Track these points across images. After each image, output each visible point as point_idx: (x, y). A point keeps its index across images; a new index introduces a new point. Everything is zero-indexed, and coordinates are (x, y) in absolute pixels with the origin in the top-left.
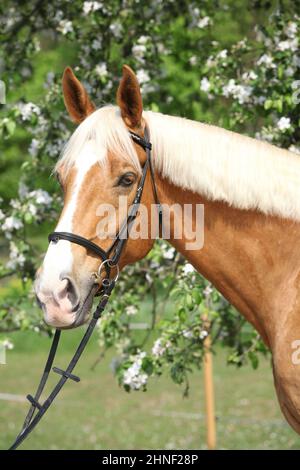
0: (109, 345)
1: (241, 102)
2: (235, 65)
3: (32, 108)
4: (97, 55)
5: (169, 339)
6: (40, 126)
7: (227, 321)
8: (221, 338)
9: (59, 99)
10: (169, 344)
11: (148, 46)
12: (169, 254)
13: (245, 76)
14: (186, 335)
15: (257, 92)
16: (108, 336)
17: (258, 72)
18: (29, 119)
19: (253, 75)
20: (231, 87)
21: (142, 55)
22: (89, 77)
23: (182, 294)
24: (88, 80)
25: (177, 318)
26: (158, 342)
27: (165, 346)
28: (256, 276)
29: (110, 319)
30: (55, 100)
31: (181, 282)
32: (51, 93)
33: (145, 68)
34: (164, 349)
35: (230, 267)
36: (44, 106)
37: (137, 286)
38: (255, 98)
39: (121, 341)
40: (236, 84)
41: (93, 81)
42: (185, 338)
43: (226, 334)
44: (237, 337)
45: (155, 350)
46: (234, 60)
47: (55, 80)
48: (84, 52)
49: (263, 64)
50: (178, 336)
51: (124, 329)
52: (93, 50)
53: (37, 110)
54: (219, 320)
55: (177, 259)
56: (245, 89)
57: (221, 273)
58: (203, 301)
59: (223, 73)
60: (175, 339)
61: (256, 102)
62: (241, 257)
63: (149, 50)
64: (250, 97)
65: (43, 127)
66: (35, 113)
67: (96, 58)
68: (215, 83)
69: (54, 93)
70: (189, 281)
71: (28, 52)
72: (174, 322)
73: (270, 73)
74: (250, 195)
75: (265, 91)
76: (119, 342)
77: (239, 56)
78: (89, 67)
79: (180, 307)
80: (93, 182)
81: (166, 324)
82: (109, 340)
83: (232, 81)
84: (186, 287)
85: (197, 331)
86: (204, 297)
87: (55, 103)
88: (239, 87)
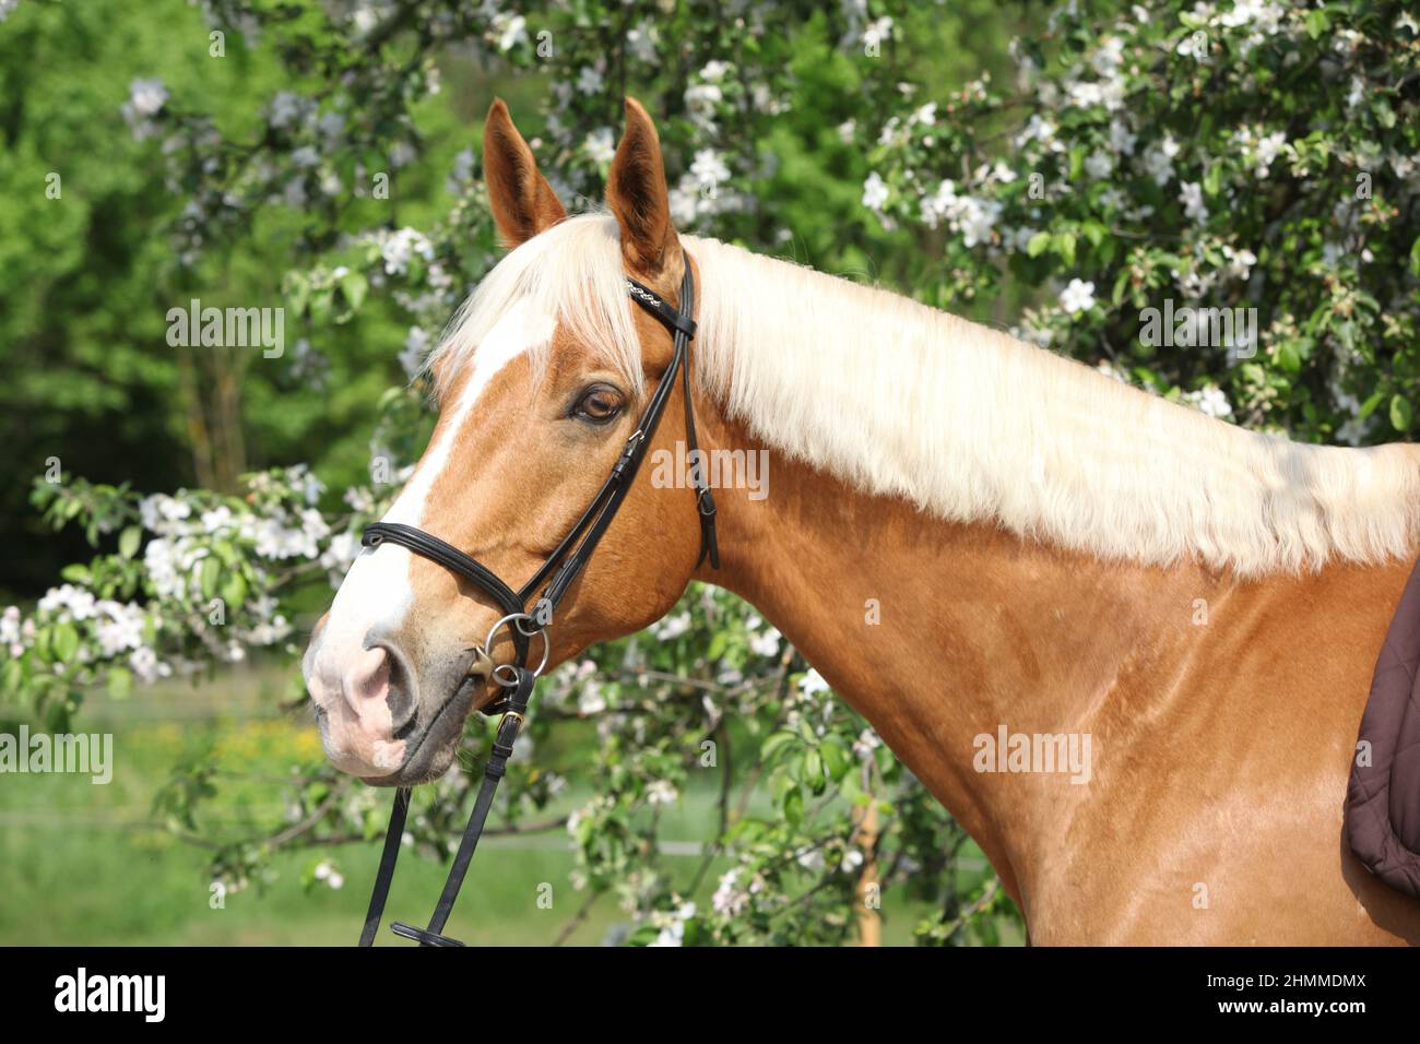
0: (601, 886)
1: (970, 241)
2: (956, 146)
3: (413, 242)
4: (590, 106)
5: (760, 870)
6: (431, 290)
7: (917, 830)
8: (901, 877)
9: (485, 220)
10: (758, 885)
11: (727, 88)
12: (767, 644)
13: (981, 173)
14: (805, 860)
15: (1013, 216)
16: (596, 859)
17: (1018, 165)
18: (403, 270)
19: (1004, 173)
20: (943, 201)
21: (710, 111)
22: (567, 163)
23: (797, 750)
24: (564, 173)
25: (780, 814)
26: (729, 879)
27: (747, 889)
28: (988, 705)
29: (605, 815)
30: (473, 224)
31: (794, 715)
32: (463, 203)
33: (720, 145)
34: (745, 898)
35: (920, 677)
36: (443, 238)
37: (680, 730)
38: (1008, 231)
39: (633, 877)
40: (958, 193)
41: (578, 176)
42: (802, 870)
43: (914, 866)
44: (945, 877)
45: (720, 900)
46: (955, 132)
47: (477, 173)
48: (555, 100)
49: (1032, 143)
50: (785, 864)
51: (642, 845)
52: (581, 93)
53: (425, 247)
54: (897, 827)
55: (786, 659)
56: (983, 209)
57: (896, 693)
58: (854, 771)
59: (925, 165)
60: (774, 872)
61: (1008, 243)
62: (951, 652)
63: (728, 98)
64: (994, 228)
65: (440, 293)
66: (419, 255)
67: (587, 116)
68: (902, 190)
69: (473, 204)
70: (814, 715)
71: (408, 93)
72: (773, 826)
73: (1049, 167)
74: (977, 485)
75: (1036, 214)
76: (625, 880)
77: (967, 121)
78: (567, 140)
79: (790, 785)
80: (504, 404)
81: (753, 830)
82: (598, 871)
83: (948, 186)
84: (807, 732)
85: (836, 851)
86: (857, 760)
87: (475, 231)
88: (965, 201)
